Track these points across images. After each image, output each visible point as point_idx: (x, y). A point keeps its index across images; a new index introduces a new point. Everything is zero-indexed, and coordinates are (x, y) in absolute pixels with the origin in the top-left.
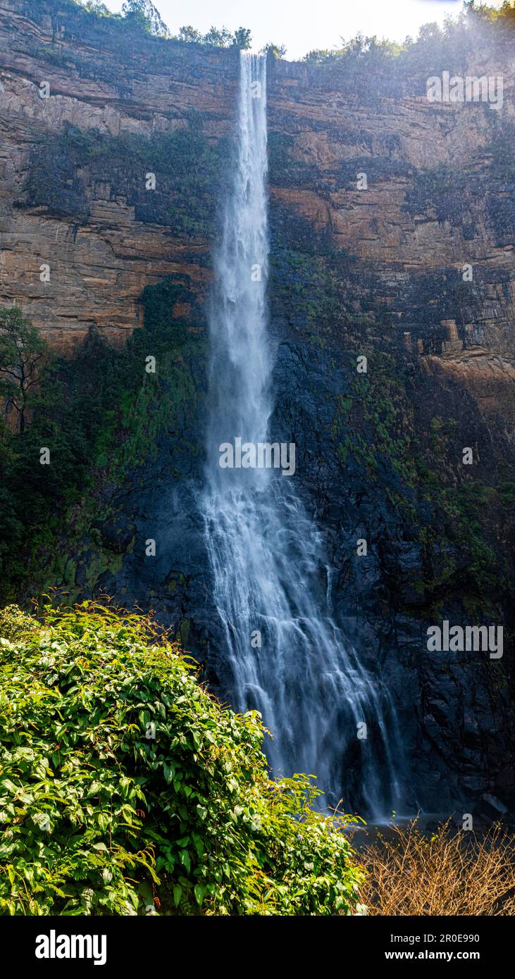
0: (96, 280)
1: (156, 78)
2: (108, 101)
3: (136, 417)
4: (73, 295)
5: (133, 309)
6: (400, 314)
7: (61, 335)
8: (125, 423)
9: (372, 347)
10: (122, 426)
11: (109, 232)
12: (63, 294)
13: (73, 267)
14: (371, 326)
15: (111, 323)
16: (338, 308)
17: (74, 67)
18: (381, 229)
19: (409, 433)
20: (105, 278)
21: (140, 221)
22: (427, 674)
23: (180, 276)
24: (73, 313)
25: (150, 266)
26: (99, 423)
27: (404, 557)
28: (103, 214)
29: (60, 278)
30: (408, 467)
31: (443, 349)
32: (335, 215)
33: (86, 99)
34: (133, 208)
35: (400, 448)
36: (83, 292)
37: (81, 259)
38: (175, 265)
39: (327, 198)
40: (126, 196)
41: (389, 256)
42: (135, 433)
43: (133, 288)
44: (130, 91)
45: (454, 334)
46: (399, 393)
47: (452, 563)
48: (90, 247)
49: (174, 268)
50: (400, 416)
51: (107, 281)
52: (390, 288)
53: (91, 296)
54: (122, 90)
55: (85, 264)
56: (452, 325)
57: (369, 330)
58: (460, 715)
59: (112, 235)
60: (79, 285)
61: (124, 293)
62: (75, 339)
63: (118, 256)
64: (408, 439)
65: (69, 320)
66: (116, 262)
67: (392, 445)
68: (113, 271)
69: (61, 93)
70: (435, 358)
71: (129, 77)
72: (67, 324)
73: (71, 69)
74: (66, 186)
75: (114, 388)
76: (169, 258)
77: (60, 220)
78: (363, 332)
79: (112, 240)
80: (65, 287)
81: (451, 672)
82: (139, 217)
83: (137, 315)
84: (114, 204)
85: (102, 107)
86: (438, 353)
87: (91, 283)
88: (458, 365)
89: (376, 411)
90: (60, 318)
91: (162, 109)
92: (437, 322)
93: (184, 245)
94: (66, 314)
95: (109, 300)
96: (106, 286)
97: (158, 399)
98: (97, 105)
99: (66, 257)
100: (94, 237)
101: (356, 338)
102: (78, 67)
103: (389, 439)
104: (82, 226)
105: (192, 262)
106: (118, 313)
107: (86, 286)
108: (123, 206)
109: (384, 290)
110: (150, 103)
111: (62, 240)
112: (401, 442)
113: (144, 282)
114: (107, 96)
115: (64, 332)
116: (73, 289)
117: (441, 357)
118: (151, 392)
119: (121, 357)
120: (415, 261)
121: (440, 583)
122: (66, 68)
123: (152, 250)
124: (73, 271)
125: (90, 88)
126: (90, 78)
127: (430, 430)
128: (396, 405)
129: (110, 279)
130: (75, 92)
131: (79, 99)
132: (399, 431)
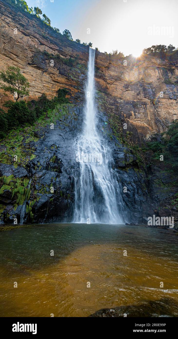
0: (47, 85)
1: (69, 48)
2: (57, 50)
3: (52, 115)
4: (40, 87)
5: (55, 94)
6: (121, 108)
7: (35, 96)
8: (48, 116)
9: (114, 114)
10: (47, 116)
11: (52, 75)
12: (37, 87)
13: (41, 81)
14: (114, 109)
15: (49, 96)
16: (106, 104)
17: (49, 40)
18: (118, 90)
19: (121, 132)
20: (49, 85)
21: (60, 74)
22: (124, 184)
23: (69, 89)
24: (39, 92)
25: (61, 85)
26: (41, 114)
27: (120, 155)
28: (51, 70)
29: (37, 83)
30: (120, 140)
31: (130, 118)
32: (107, 85)
33: (51, 48)
34: (59, 71)
35: (119, 135)
36: (43, 87)
37: (43, 79)
38: (67, 86)
39: (106, 82)
40: (57, 68)
41: (119, 96)
42: (50, 118)
43: (56, 89)
44: (62, 49)
45: (133, 114)
46: (119, 124)
47: (132, 159)
48: (46, 77)
49: (67, 87)
50: (119, 128)
51: (49, 86)
52: (119, 102)
53: (45, 89)
54: (60, 48)
55: (44, 81)
56: (133, 112)
57: (113, 110)
58: (134, 195)
59: (53, 76)
60: (42, 85)
61: (53, 90)
62: (39, 97)
63: (53, 81)
64: (121, 133)
65: (38, 93)
66: (53, 82)
67: (117, 134)
68: (51, 84)
69: (45, 45)
70: (128, 119)
71: (62, 46)
72: (37, 94)
73: (48, 40)
74: (43, 63)
75: (47, 107)
76: (66, 84)
77: (39, 70)
78: (112, 110)
79: (52, 76)
80: (38, 85)
81: (131, 184)
82: (60, 73)
83: (56, 95)
84: (54, 69)
85: (55, 51)
86: (129, 118)
87: (45, 85)
88: (133, 122)
89: (113, 126)
90: (35, 92)
91: (69, 54)
92: (129, 111)
93: (70, 83)
94: (38, 91)
95: (49, 90)
96: (49, 87)
97: (58, 113)
98: (53, 50)
99: (40, 78)
100: (48, 75)
101: (110, 111)
102: (50, 41)
103: (116, 133)
104: (45, 72)
105: (72, 87)
106: (51, 94)
107: (44, 86)
108: (56, 70)
109: (117, 102)
110: (67, 52)
111: (39, 74)
112: (119, 134)
113: (59, 88)
114: (56, 48)
115: (36, 95)
116: (40, 86)
117: (129, 119)
118: (57, 111)
119: (50, 102)
120: (125, 98)
121: (128, 163)
122: (47, 40)
123: (62, 82)
124: (41, 82)
125: (52, 46)
126: (53, 44)
127: (126, 133)
128: (118, 126)
129: (50, 86)
130: (48, 46)
131: (49, 48)
132: (119, 131)
